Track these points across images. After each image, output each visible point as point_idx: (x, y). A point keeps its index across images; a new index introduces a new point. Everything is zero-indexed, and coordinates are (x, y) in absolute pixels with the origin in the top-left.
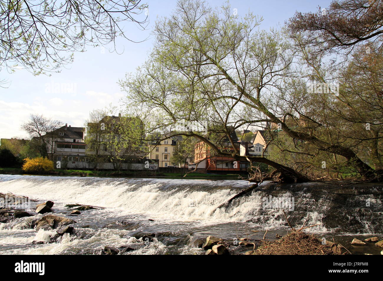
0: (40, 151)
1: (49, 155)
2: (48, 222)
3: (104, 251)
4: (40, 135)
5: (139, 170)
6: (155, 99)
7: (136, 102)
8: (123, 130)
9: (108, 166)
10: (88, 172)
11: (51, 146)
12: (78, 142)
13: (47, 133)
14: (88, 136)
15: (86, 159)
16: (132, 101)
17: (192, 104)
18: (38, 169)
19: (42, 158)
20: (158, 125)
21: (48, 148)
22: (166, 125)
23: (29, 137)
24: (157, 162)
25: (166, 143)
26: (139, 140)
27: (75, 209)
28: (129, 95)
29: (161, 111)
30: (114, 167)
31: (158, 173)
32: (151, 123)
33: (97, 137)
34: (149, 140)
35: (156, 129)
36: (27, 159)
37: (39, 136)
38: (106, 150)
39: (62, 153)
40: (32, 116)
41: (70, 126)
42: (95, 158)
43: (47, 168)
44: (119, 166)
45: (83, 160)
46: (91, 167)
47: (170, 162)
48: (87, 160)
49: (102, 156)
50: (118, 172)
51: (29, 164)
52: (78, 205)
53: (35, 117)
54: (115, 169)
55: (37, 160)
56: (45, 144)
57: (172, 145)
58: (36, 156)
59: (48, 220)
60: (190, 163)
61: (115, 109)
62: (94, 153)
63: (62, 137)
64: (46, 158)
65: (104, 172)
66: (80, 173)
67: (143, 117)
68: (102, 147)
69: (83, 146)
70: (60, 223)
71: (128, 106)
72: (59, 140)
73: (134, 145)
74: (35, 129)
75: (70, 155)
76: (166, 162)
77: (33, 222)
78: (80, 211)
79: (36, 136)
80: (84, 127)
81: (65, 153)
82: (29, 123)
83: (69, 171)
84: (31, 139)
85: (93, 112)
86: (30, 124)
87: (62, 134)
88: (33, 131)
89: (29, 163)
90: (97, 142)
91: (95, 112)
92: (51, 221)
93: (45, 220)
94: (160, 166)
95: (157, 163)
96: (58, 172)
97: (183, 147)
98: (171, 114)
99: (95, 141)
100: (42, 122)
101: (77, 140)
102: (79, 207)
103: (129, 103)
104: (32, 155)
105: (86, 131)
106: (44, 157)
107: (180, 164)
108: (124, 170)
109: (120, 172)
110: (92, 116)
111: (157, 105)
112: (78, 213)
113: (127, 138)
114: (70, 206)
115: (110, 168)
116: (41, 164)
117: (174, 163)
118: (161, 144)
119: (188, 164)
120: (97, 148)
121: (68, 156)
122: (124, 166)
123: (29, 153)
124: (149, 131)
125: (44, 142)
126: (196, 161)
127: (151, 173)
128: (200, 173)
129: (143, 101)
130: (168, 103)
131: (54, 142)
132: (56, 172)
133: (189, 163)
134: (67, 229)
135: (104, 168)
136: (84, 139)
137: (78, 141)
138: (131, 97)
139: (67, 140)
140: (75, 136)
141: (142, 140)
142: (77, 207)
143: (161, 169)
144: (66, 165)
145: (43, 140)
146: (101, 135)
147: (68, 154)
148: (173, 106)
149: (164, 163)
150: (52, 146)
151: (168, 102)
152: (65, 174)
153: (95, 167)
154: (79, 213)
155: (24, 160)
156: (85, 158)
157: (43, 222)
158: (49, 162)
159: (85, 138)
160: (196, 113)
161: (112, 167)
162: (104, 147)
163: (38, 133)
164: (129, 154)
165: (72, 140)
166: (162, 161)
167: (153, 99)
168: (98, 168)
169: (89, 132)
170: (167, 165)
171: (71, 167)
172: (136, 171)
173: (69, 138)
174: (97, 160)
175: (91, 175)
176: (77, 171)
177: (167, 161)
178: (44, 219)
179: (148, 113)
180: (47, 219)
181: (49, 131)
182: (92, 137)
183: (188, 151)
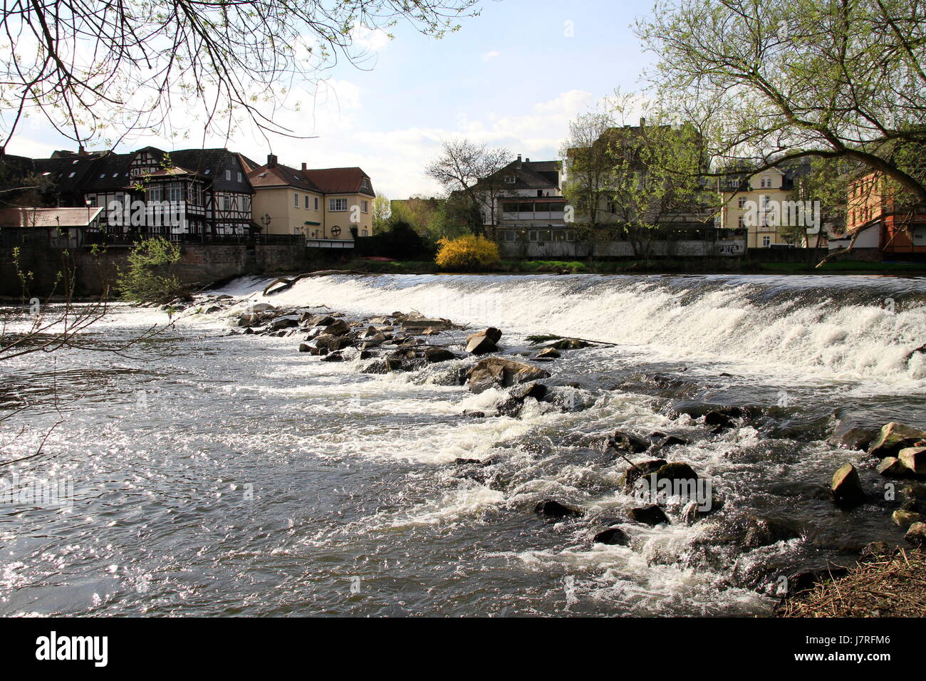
0: (469, 222)
1: (486, 229)
2: (491, 373)
3: (613, 440)
4: (465, 185)
5: (697, 257)
6: (733, 62)
7: (682, 77)
8: (652, 152)
9: (622, 249)
10: (575, 264)
11: (490, 209)
12: (548, 197)
13: (479, 180)
14: (569, 179)
15: (569, 235)
16: (671, 76)
17: (842, 62)
18: (467, 261)
19: (473, 237)
20: (744, 132)
21: (484, 214)
22: (765, 131)
23: (443, 193)
24: (742, 234)
25: (766, 186)
26: (694, 175)
27: (549, 346)
28: (663, 61)
29: (751, 95)
30: (636, 251)
31: (744, 263)
32: (726, 130)
33: (590, 180)
34: (720, 175)
35: (737, 143)
36: (443, 241)
37: (463, 189)
38: (613, 211)
39: (514, 222)
40: (445, 144)
41: (527, 159)
42: (588, 231)
43: (484, 258)
44: (647, 249)
45: (562, 237)
46: (581, 253)
47: (779, 236)
48: (571, 236)
49: (605, 226)
50: (645, 263)
51: (448, 251)
52: (554, 337)
53: (452, 146)
54: (637, 257)
55: (463, 241)
56: (477, 206)
57: (782, 189)
58: (461, 233)
59: (492, 367)
60: (833, 236)
61: (630, 100)
62: (586, 220)
63: (511, 188)
64: (482, 237)
65: (611, 264)
66: (557, 267)
67: (703, 114)
68: (603, 205)
69: (559, 205)
70: (516, 376)
71: (662, 89)
72: (506, 194)
73: (681, 191)
74: (454, 174)
75: (532, 228)
76: (767, 235)
77: (463, 371)
78: (559, 351)
79: (457, 189)
80: (559, 159)
81: (521, 222)
82: (439, 161)
83: (532, 262)
84: (448, 196)
85: (576, 122)
86: (443, 164)
87: (512, 181)
88: (450, 177)
89: (448, 249)
90: (592, 193)
91: (581, 121)
92: (497, 370)
93: (485, 367)
94: (751, 245)
95: (741, 237)
96: (509, 267)
97: (816, 191)
98: (779, 100)
99: (588, 190)
100: (467, 156)
101: (545, 192)
102: (557, 341)
103: (663, 83)
104: (454, 233)
105: (565, 168)
106: (477, 235)
107: (804, 239)
108: (658, 258)
109: (649, 263)
110: (577, 130)
111: (740, 80)
112: (554, 355)
113: (661, 173)
114: (537, 339)
115: (624, 254)
116: (472, 250)
117: (788, 236)
118: (751, 190)
119: (826, 238)
120: (591, 208)
121: (527, 229)
122: (659, 248)
123: (445, 226)
124: (720, 151)
125: (475, 201)
126: (850, 228)
127: (726, 264)
128: (863, 261)
129: (700, 74)
130: (769, 69)
131: (495, 200)
132: (504, 267)
133: (829, 234)
134: (532, 388)
135: (612, 254)
136: (560, 187)
137: (548, 193)
138: (668, 65)
139: (523, 193)
140: (540, 184)
141: (701, 175)
142: (553, 342)
143: (754, 252)
144: (526, 250)
145: (473, 197)
146: (601, 176)
147: (528, 224)
148: (784, 76)
149: (761, 237)
150: (492, 208)
151: (772, 66)
152: (523, 271)
153: (590, 253)
154: (557, 356)
155: (438, 242)
156: (567, 232)
157: (481, 371)
158: (488, 246)
159: (563, 186)
160: (855, 87)
161: (630, 253)
162: (609, 204)
163: (462, 181)
164: (669, 219)
165: (534, 193)
166: (757, 233)
167: (727, 64)
168: (597, 254)
169: (572, 171)
170: (768, 242)
171: (535, 255)
172: (689, 258)
173: (528, 187)
174: (593, 236)
175: (580, 271)
176: (549, 263)
177: (769, 232)
178: (482, 365)
179: (716, 104)
180: (488, 365)
181: (483, 175)
182: (578, 181)
183: (829, 200)
